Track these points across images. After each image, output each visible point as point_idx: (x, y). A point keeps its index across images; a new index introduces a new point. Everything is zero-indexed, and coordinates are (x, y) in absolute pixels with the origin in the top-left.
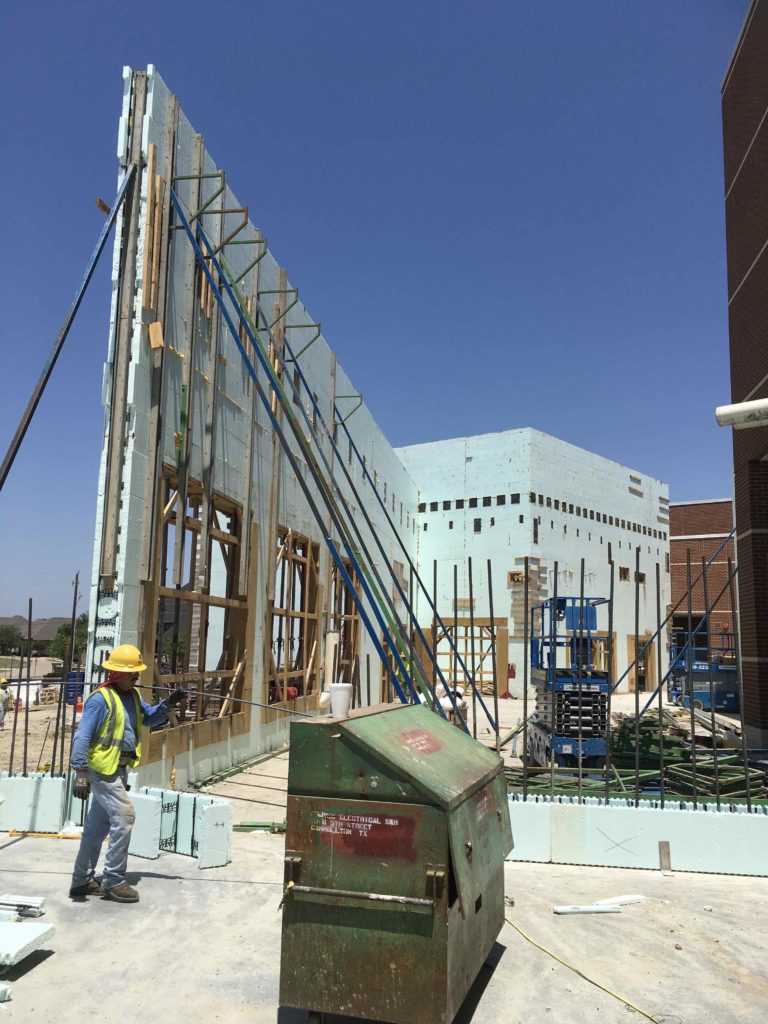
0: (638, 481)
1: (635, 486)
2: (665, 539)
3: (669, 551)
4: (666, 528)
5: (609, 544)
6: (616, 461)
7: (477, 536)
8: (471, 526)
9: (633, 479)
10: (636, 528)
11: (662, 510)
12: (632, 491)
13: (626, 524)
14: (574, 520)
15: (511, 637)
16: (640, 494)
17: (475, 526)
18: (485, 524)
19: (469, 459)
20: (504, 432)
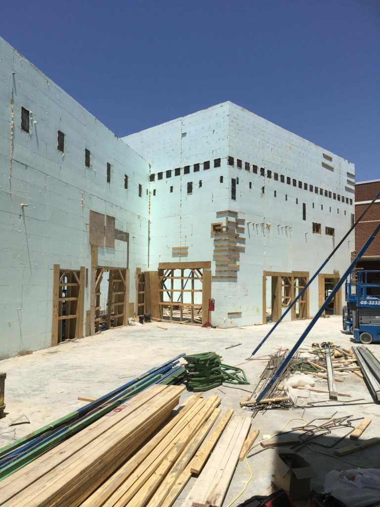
0: (330, 159)
1: (327, 162)
2: (351, 204)
3: (354, 213)
4: (352, 196)
5: (304, 205)
6: (311, 141)
7: (190, 196)
8: (185, 189)
9: (325, 156)
10: (328, 194)
11: (349, 182)
12: (324, 165)
13: (319, 190)
14: (271, 183)
15: (213, 277)
16: (331, 169)
17: (188, 188)
18: (195, 186)
19: (184, 135)
20: (210, 109)
